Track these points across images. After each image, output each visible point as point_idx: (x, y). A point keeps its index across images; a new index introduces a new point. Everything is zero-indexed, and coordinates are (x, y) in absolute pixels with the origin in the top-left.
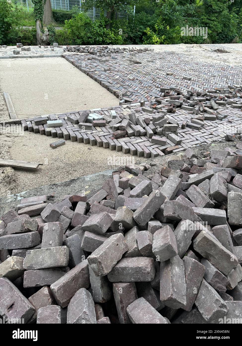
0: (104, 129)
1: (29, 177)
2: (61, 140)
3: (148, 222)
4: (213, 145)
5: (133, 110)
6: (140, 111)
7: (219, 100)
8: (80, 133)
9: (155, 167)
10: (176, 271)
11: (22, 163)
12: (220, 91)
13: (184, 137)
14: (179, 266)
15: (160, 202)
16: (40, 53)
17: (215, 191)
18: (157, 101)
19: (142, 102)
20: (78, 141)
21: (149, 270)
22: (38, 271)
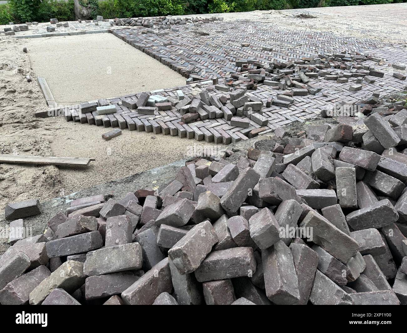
0: (169, 113)
1: (78, 177)
2: (117, 130)
3: (240, 208)
4: (307, 123)
5: (204, 89)
6: (213, 89)
7: (310, 72)
8: (140, 120)
9: (239, 153)
10: (283, 260)
11: (68, 159)
12: (309, 61)
13: (270, 117)
14: (285, 254)
15: (253, 182)
16: (81, 29)
17: (319, 168)
18: (233, 77)
19: (215, 78)
20: (138, 130)
21: (249, 260)
22: (104, 276)
